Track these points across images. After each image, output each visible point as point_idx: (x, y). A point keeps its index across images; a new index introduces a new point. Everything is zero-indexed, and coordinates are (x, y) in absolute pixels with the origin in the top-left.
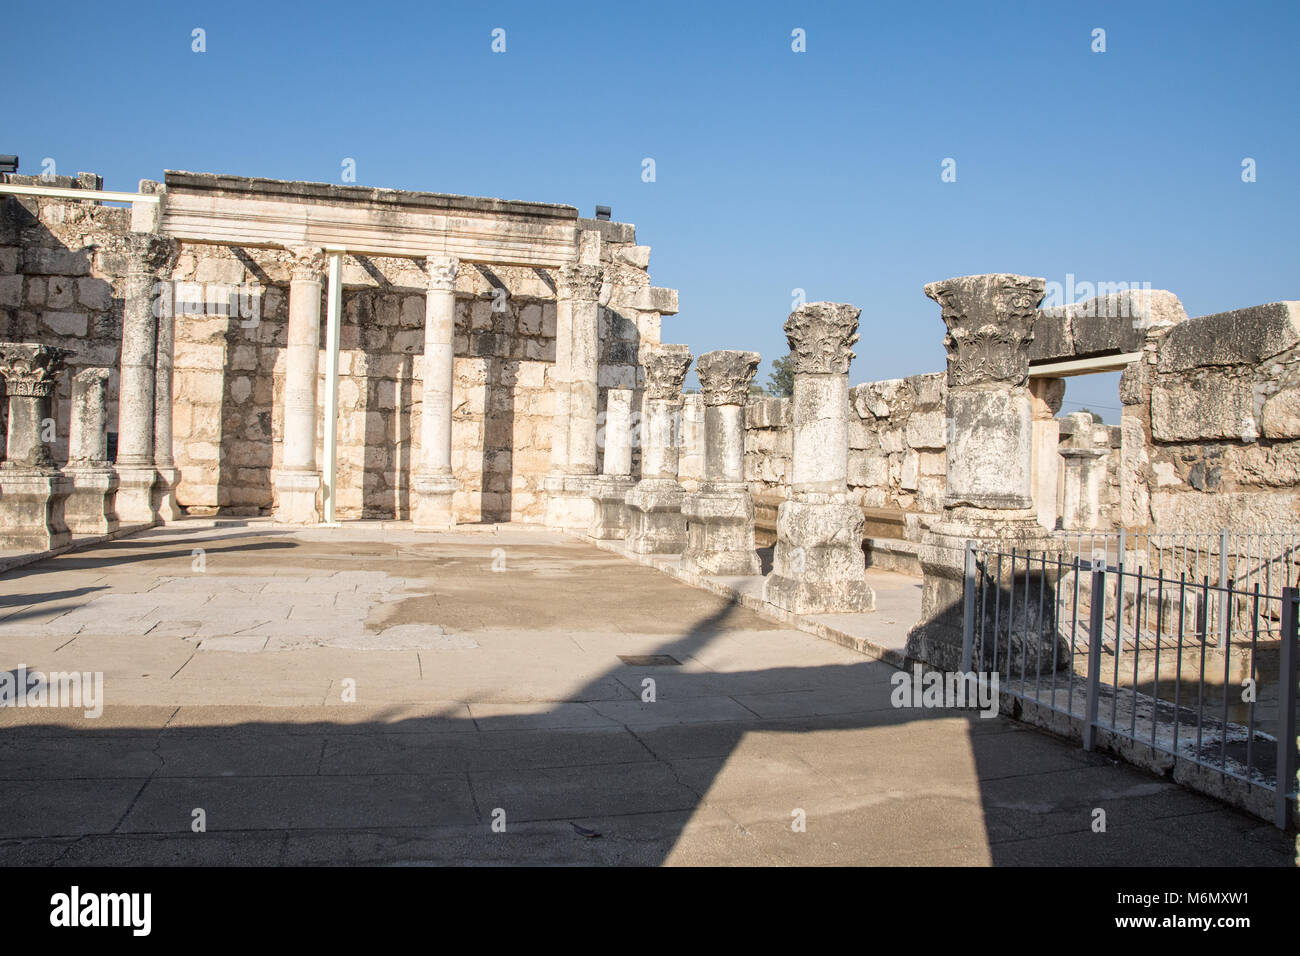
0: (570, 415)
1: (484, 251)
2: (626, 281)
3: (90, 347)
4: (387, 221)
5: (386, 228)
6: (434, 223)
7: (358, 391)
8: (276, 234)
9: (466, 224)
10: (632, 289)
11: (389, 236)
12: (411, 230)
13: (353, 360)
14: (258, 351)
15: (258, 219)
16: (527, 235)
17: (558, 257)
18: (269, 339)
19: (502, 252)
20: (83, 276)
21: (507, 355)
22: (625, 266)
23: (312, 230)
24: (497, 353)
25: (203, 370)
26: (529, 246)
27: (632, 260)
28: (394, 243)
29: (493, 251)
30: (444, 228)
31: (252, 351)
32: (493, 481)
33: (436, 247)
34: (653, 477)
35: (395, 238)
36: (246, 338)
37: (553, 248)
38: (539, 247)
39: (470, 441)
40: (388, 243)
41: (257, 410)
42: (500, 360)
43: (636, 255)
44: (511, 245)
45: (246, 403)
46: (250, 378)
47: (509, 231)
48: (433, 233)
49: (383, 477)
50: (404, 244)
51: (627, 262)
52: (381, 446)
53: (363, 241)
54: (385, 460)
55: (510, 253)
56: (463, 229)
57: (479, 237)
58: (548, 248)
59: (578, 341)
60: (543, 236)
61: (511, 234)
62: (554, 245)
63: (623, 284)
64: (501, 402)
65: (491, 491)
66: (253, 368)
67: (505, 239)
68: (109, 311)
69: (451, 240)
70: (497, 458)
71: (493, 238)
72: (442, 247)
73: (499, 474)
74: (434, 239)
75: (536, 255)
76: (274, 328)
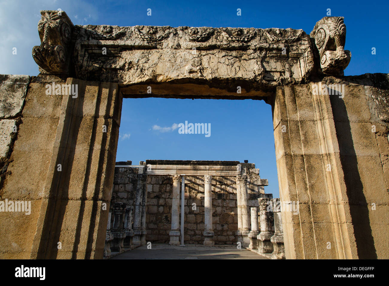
0: (242, 214)
1: (218, 173)
2: (254, 178)
3: (127, 200)
4: (195, 168)
5: (195, 169)
6: (205, 167)
7: (189, 209)
8: (170, 173)
9: (213, 167)
10: (256, 180)
11: (195, 171)
12: (200, 170)
13: (187, 202)
14: (165, 200)
15: (166, 169)
16: (228, 169)
17: (236, 174)
18: (168, 197)
19: (222, 173)
20: (127, 184)
21: (225, 198)
22: (253, 174)
23: (178, 171)
24: (222, 198)
25: (152, 205)
26: (228, 171)
27: (255, 172)
28: (196, 173)
29: (220, 173)
30: (208, 169)
31: (164, 200)
32: (223, 233)
33: (206, 173)
34: (264, 231)
35: (197, 172)
36: (163, 197)
37: (234, 172)
38: (230, 172)
39: (217, 222)
40: (195, 173)
41: (165, 215)
42: (223, 200)
43: (256, 171)
44: (224, 171)
45: (162, 213)
46: (163, 207)
47: (223, 168)
48: (205, 170)
49: (195, 232)
50: (199, 173)
51: (254, 173)
52: (195, 223)
53: (189, 173)
54: (196, 227)
55: (224, 173)
56: (213, 168)
57: (216, 170)
58: (233, 172)
59: (242, 195)
60: (232, 169)
61: (224, 169)
62: (235, 171)
63: (253, 179)
64: (224, 211)
65: (223, 235)
66: (164, 204)
67: (223, 170)
68: (132, 192)
69: (210, 171)
70: (224, 226)
71: (220, 170)
72: (208, 173)
73: (225, 230)
74: (206, 171)
75: (230, 173)
76: (169, 194)
